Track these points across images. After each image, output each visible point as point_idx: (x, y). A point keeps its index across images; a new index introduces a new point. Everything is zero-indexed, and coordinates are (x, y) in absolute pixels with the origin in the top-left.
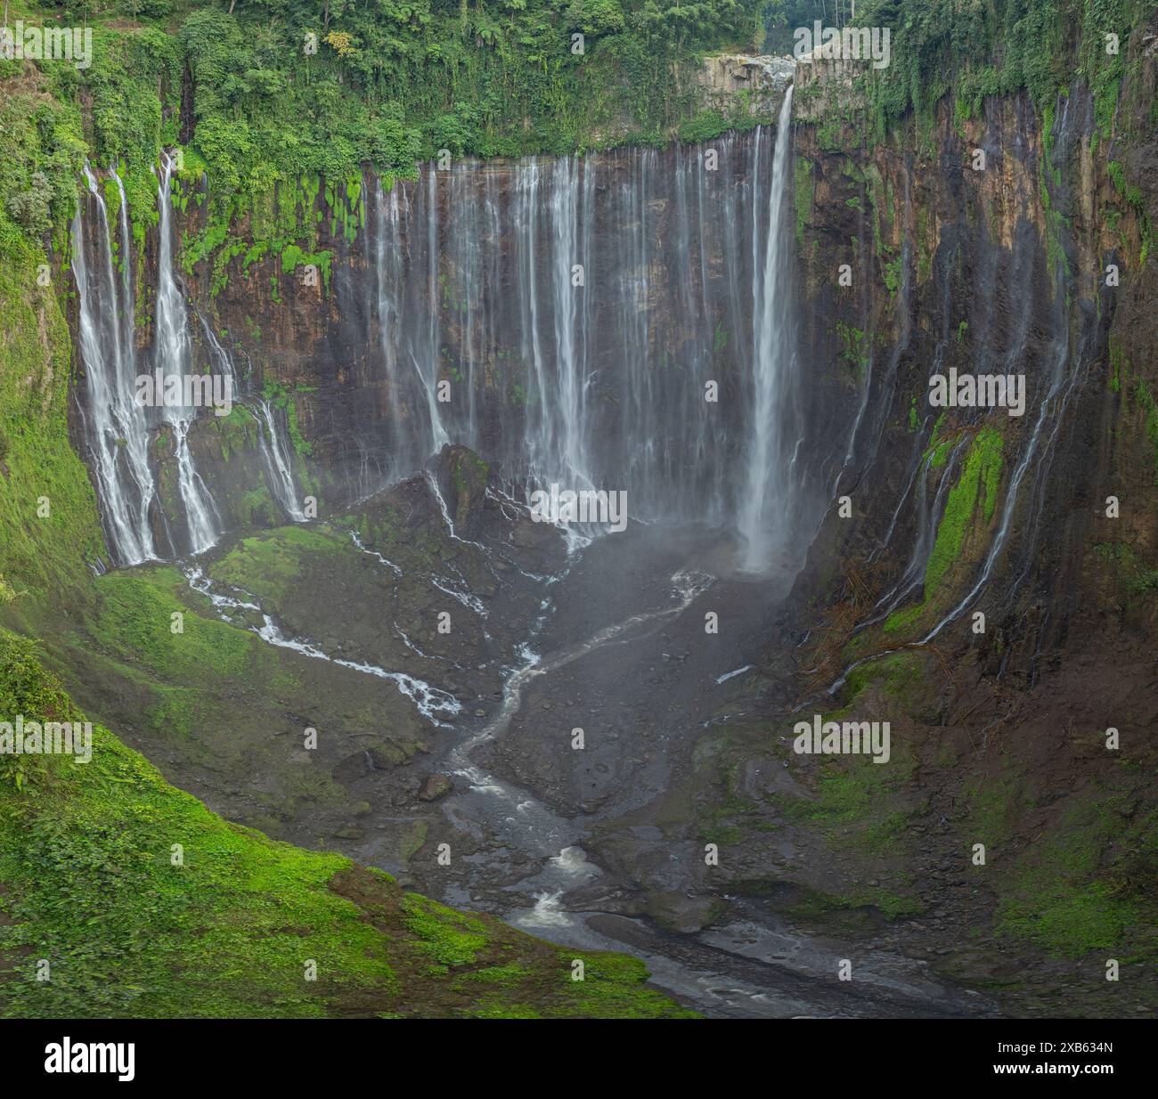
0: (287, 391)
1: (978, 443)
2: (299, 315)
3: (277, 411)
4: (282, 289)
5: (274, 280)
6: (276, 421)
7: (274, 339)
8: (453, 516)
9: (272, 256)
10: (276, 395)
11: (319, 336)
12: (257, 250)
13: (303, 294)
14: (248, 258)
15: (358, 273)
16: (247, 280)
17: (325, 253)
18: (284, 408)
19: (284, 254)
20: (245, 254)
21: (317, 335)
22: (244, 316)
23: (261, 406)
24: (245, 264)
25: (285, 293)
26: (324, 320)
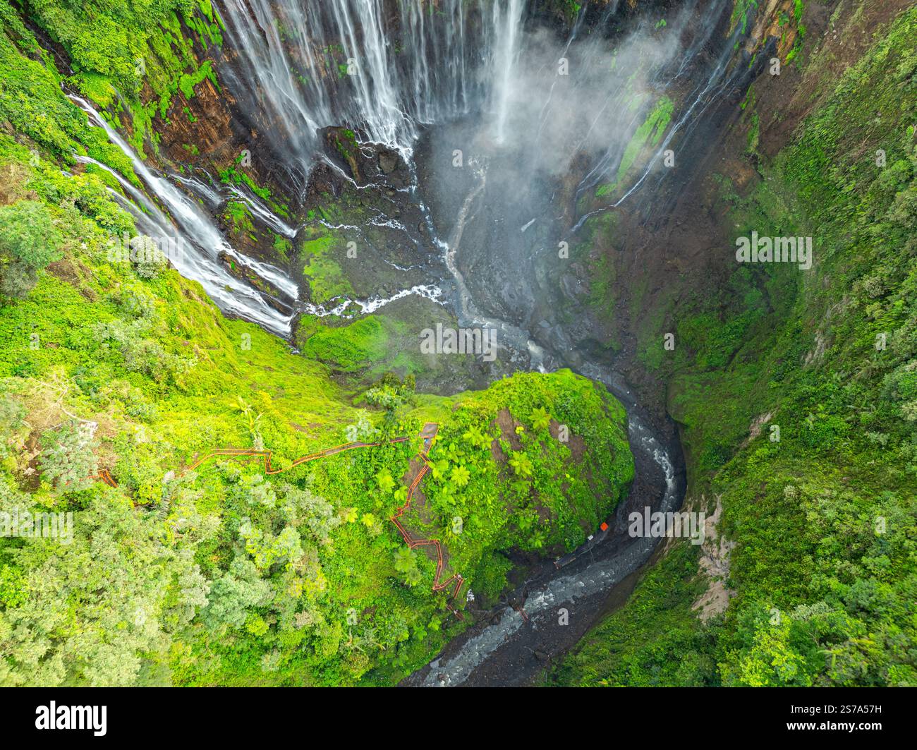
0: (234, 169)
1: (660, 106)
2: (213, 118)
3: (240, 186)
4: (194, 111)
5: (186, 110)
6: (244, 191)
7: (207, 145)
8: (351, 176)
9: (177, 96)
10: (230, 176)
11: (229, 119)
12: (164, 100)
13: (207, 102)
14: (163, 111)
15: (235, 64)
16: (171, 125)
17: (206, 64)
18: (242, 182)
19: (181, 88)
20: (159, 109)
21: (227, 120)
22: (181, 146)
23: (230, 190)
24: (164, 117)
25: (197, 112)
26: (226, 108)
